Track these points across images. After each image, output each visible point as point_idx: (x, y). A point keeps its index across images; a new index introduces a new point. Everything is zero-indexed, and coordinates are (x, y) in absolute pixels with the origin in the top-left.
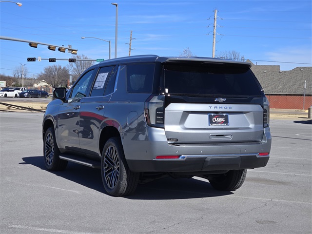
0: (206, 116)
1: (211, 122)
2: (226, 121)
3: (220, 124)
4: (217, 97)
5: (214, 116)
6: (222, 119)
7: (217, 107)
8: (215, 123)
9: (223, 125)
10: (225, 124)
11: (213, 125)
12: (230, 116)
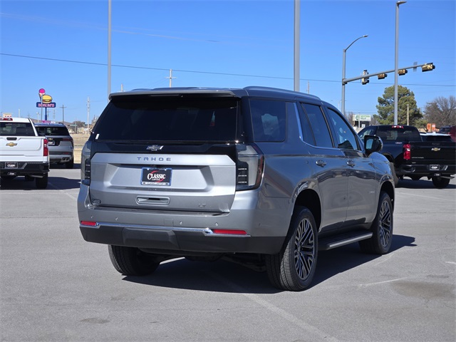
0: (140, 171)
1: (144, 179)
2: (168, 179)
3: (156, 183)
4: (151, 145)
5: (150, 171)
6: (162, 176)
7: (147, 159)
8: (151, 181)
9: (160, 184)
10: (164, 184)
11: (147, 183)
12: (174, 172)
